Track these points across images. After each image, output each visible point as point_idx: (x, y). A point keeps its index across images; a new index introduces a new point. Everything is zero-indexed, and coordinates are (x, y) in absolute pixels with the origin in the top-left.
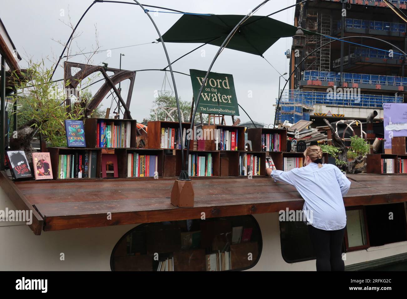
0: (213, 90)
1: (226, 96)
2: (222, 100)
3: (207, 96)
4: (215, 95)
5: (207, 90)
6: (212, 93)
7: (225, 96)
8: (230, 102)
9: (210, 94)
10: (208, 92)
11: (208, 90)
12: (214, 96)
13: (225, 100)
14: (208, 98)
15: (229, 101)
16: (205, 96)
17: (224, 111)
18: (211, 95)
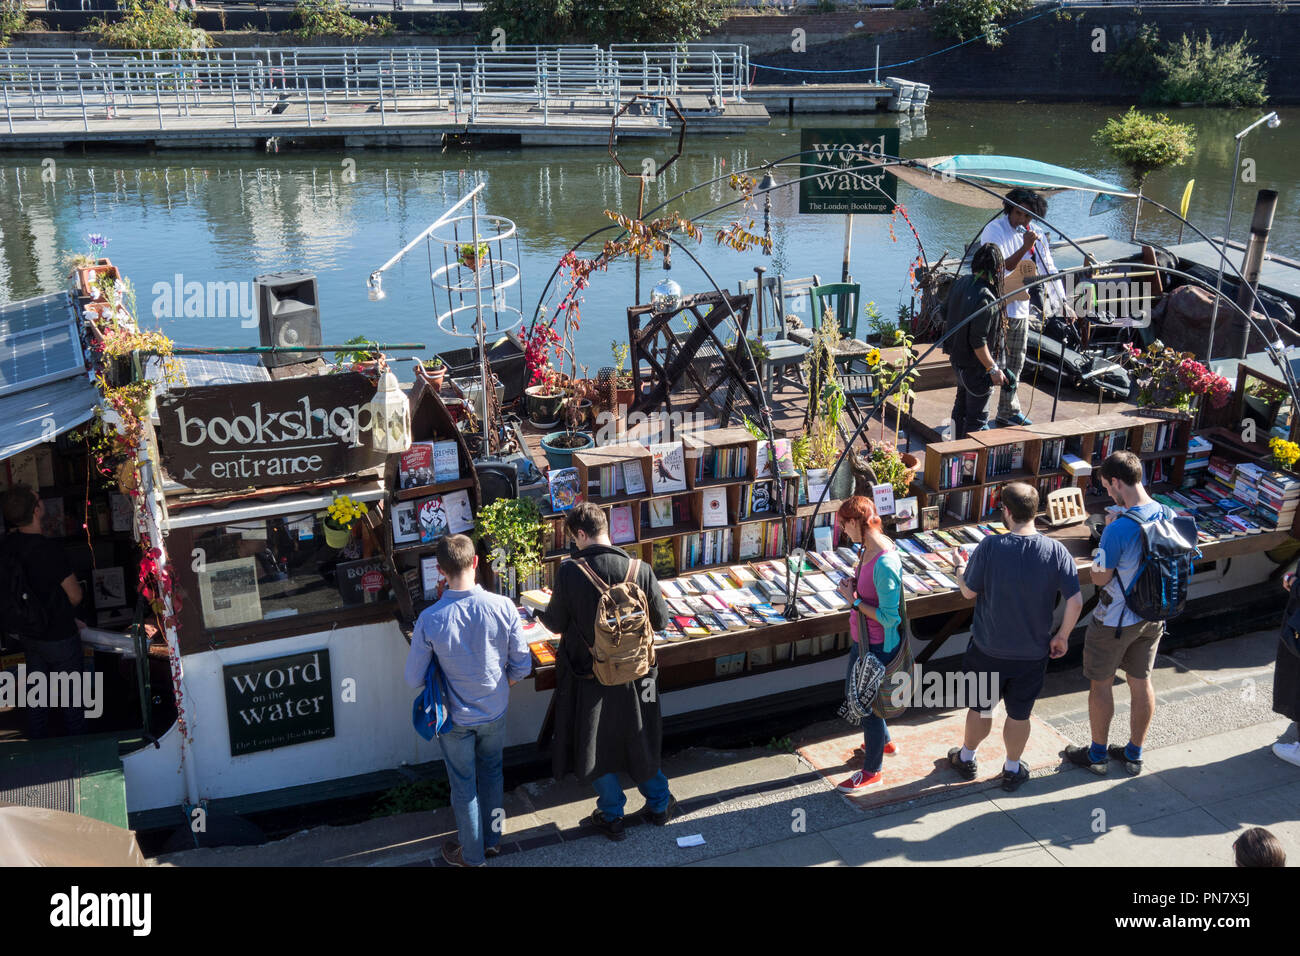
12: (844, 179)
18: (837, 179)
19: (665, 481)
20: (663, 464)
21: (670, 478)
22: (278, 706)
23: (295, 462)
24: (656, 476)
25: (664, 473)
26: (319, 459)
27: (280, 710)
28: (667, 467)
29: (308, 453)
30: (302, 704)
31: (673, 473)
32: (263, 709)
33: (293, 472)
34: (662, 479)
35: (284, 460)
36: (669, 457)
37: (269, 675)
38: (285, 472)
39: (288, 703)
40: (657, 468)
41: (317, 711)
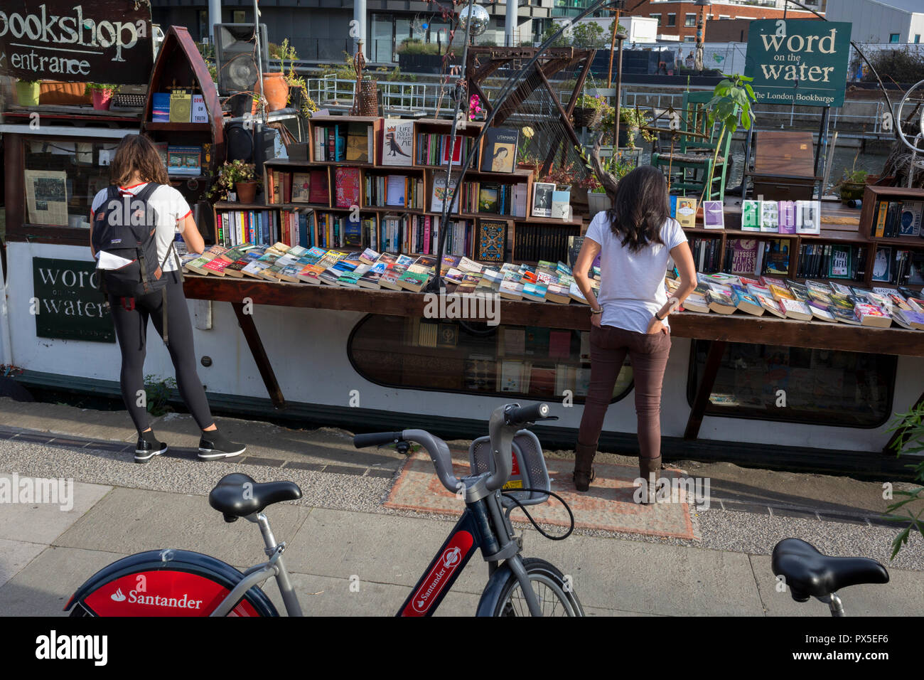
0: (791, 58)
1: (821, 69)
2: (806, 75)
3: (773, 71)
4: (794, 67)
5: (777, 58)
6: (786, 63)
7: (818, 68)
8: (826, 80)
9: (781, 67)
10: (777, 64)
11: (781, 58)
12: (791, 69)
13: (815, 76)
14: (775, 74)
15: (824, 78)
16: (769, 70)
17: (806, 98)
18: (783, 69)
19: (394, 155)
20: (396, 137)
21: (401, 153)
22: (71, 303)
23: (70, 63)
24: (387, 149)
25: (395, 147)
26: (88, 65)
27: (72, 307)
28: (398, 142)
29: (80, 57)
30: (88, 306)
31: (404, 148)
32: (60, 302)
33: (68, 72)
34: (393, 152)
35: (62, 60)
36: (401, 133)
37: (65, 273)
38: (62, 71)
39: (79, 302)
40: (389, 141)
41: (101, 316)
